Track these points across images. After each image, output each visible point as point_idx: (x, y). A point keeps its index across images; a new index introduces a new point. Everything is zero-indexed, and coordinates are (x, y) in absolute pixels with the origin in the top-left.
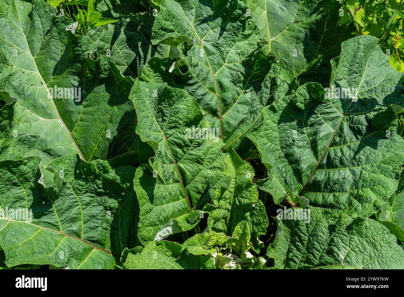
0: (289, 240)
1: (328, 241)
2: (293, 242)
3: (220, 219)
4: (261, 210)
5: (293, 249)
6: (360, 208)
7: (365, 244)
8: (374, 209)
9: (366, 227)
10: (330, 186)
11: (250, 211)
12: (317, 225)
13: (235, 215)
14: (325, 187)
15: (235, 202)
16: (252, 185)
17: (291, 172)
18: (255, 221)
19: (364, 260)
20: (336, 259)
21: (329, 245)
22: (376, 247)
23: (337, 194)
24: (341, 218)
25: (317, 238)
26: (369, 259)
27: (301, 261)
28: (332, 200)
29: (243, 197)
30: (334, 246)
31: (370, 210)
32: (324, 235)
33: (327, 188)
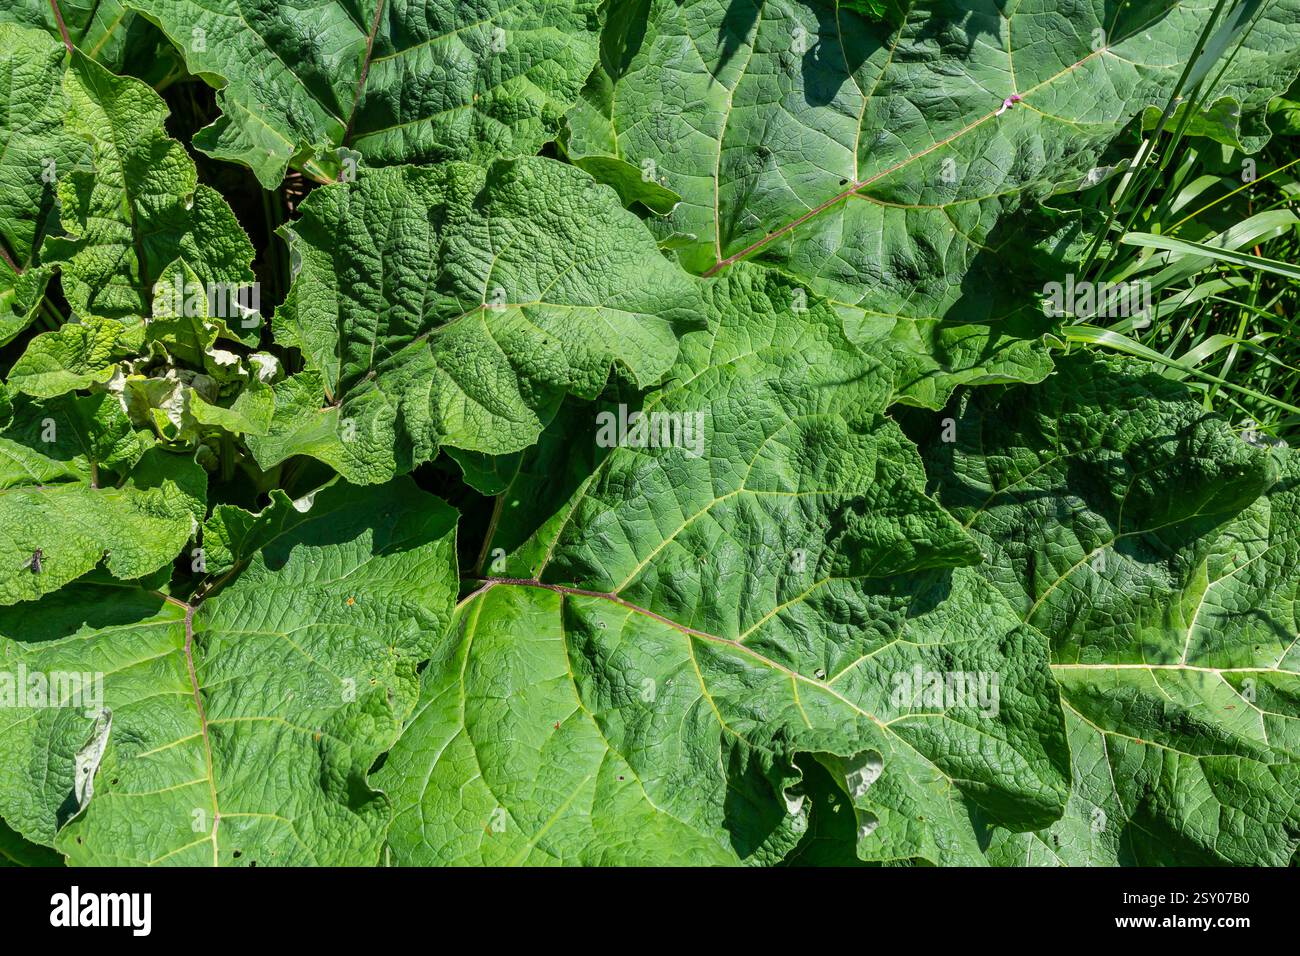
0: (334, 284)
1: (436, 255)
2: (346, 288)
3: (110, 277)
4: (220, 217)
5: (351, 307)
6: (508, 138)
7: (533, 233)
8: (546, 130)
9: (524, 183)
10: (417, 98)
11: (191, 228)
12: (396, 217)
13: (149, 253)
14: (405, 105)
15: (136, 214)
16: (170, 145)
17: (299, 89)
18: (215, 254)
19: (541, 276)
20: (465, 299)
21: (440, 263)
22: (564, 231)
23: (441, 117)
24: (453, 177)
25: (405, 256)
26: (552, 270)
27: (379, 334)
28: (431, 137)
29: (154, 191)
30: (451, 262)
31: (534, 137)
32: (421, 241)
33: (410, 108)
